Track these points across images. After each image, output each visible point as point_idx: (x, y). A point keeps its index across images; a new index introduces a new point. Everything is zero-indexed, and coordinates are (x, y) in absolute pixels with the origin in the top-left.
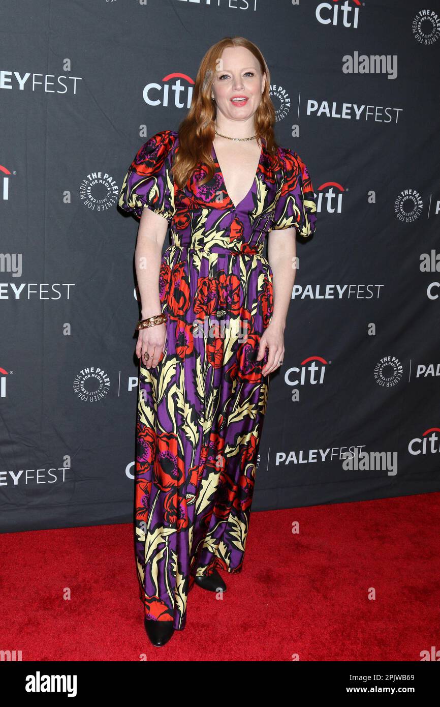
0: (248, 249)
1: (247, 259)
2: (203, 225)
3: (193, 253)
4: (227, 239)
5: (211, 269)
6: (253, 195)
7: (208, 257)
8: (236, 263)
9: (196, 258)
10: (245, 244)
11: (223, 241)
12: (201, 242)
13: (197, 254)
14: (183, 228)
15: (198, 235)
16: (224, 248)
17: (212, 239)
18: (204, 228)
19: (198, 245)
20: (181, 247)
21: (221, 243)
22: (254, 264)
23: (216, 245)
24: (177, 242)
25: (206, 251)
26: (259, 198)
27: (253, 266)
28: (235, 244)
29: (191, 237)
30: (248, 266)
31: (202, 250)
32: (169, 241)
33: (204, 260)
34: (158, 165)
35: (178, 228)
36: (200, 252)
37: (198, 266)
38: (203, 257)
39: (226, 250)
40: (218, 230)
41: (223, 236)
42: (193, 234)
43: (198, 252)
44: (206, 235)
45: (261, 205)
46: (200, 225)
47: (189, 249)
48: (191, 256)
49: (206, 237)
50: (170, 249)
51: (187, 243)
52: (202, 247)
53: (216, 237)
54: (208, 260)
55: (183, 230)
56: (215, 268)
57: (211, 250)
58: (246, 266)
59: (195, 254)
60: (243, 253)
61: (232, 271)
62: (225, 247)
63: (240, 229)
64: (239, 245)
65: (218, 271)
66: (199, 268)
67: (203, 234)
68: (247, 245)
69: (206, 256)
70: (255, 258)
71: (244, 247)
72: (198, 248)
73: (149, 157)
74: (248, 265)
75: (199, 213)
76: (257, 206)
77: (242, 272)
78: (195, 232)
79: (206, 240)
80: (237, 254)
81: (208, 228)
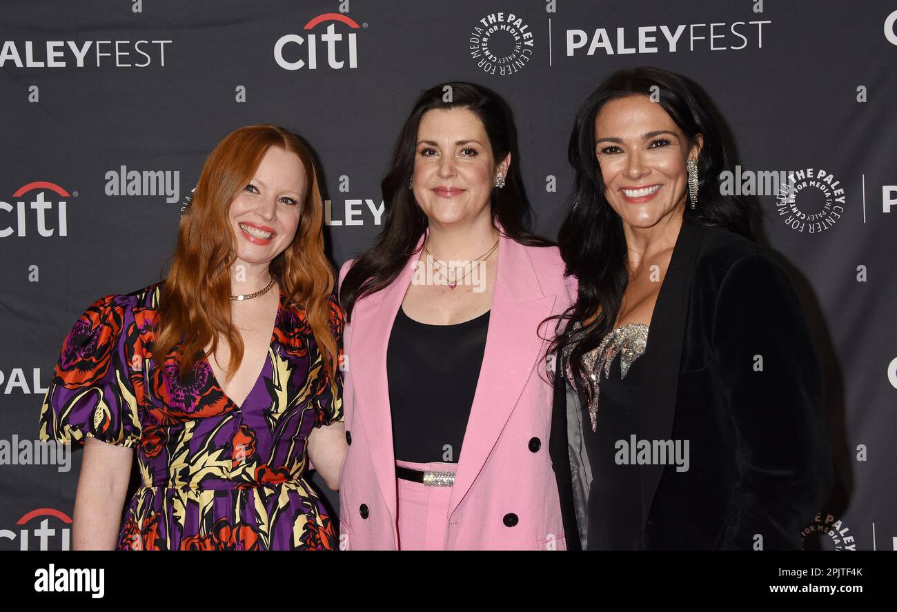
0: (268, 475)
1: (268, 492)
2: (187, 445)
3: (173, 494)
4: (227, 464)
5: (202, 520)
6: (267, 381)
7: (198, 500)
8: (247, 504)
9: (177, 505)
10: (263, 466)
11: (221, 468)
12: (186, 475)
13: (179, 497)
14: (155, 454)
15: (179, 464)
16: (224, 480)
17: (203, 467)
18: (188, 450)
19: (180, 480)
20: (153, 489)
21: (217, 472)
22: (283, 501)
23: (210, 476)
24: (148, 480)
25: (194, 490)
26: (277, 384)
27: (282, 504)
28: (244, 470)
29: (168, 469)
30: (270, 506)
31: (186, 489)
32: (135, 480)
33: (192, 506)
34: (101, 365)
35: (148, 456)
36: (184, 492)
37: (180, 517)
38: (189, 500)
39: (227, 482)
40: (211, 450)
41: (220, 458)
42: (171, 464)
43: (181, 492)
44: (191, 461)
45: (283, 396)
46: (181, 445)
47: (166, 489)
48: (171, 503)
49: (192, 464)
50: (139, 494)
51: (162, 479)
52: (185, 483)
53: (210, 463)
54: (197, 504)
55: (154, 458)
56: (211, 516)
57: (201, 487)
58: (265, 505)
59: (176, 498)
60: (259, 484)
61: (241, 517)
62: (225, 477)
63: (251, 443)
64: (251, 471)
65: (215, 520)
66: (182, 521)
67: (187, 460)
68: (267, 467)
69: (193, 497)
70: (284, 489)
71: (260, 473)
72: (179, 485)
73: (82, 355)
74: (270, 503)
75: (180, 428)
76: (276, 399)
77: (259, 518)
78: (175, 459)
79: (192, 470)
80: (249, 486)
81: (194, 448)
